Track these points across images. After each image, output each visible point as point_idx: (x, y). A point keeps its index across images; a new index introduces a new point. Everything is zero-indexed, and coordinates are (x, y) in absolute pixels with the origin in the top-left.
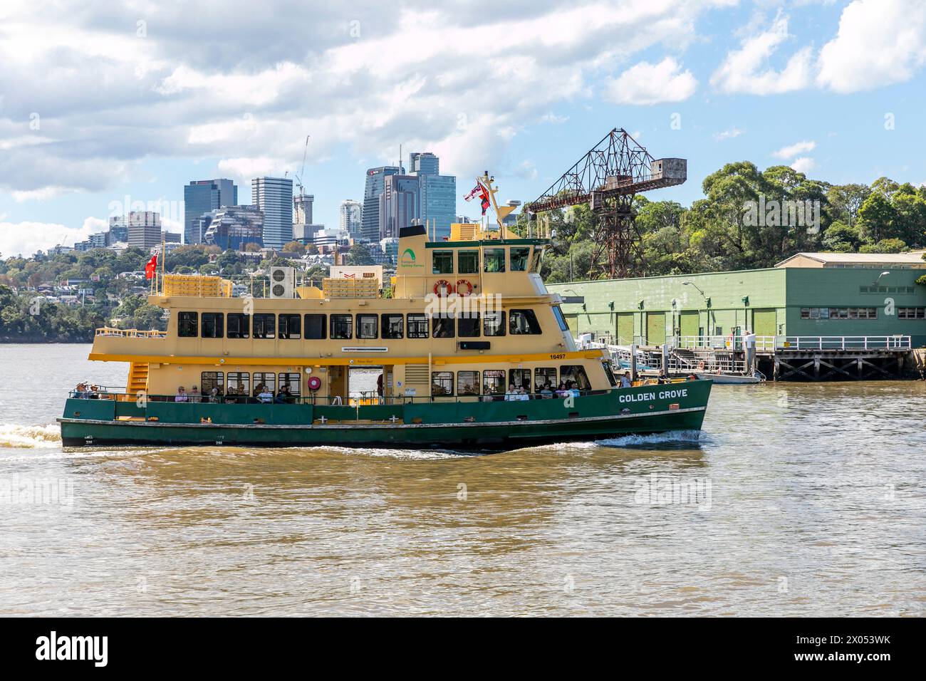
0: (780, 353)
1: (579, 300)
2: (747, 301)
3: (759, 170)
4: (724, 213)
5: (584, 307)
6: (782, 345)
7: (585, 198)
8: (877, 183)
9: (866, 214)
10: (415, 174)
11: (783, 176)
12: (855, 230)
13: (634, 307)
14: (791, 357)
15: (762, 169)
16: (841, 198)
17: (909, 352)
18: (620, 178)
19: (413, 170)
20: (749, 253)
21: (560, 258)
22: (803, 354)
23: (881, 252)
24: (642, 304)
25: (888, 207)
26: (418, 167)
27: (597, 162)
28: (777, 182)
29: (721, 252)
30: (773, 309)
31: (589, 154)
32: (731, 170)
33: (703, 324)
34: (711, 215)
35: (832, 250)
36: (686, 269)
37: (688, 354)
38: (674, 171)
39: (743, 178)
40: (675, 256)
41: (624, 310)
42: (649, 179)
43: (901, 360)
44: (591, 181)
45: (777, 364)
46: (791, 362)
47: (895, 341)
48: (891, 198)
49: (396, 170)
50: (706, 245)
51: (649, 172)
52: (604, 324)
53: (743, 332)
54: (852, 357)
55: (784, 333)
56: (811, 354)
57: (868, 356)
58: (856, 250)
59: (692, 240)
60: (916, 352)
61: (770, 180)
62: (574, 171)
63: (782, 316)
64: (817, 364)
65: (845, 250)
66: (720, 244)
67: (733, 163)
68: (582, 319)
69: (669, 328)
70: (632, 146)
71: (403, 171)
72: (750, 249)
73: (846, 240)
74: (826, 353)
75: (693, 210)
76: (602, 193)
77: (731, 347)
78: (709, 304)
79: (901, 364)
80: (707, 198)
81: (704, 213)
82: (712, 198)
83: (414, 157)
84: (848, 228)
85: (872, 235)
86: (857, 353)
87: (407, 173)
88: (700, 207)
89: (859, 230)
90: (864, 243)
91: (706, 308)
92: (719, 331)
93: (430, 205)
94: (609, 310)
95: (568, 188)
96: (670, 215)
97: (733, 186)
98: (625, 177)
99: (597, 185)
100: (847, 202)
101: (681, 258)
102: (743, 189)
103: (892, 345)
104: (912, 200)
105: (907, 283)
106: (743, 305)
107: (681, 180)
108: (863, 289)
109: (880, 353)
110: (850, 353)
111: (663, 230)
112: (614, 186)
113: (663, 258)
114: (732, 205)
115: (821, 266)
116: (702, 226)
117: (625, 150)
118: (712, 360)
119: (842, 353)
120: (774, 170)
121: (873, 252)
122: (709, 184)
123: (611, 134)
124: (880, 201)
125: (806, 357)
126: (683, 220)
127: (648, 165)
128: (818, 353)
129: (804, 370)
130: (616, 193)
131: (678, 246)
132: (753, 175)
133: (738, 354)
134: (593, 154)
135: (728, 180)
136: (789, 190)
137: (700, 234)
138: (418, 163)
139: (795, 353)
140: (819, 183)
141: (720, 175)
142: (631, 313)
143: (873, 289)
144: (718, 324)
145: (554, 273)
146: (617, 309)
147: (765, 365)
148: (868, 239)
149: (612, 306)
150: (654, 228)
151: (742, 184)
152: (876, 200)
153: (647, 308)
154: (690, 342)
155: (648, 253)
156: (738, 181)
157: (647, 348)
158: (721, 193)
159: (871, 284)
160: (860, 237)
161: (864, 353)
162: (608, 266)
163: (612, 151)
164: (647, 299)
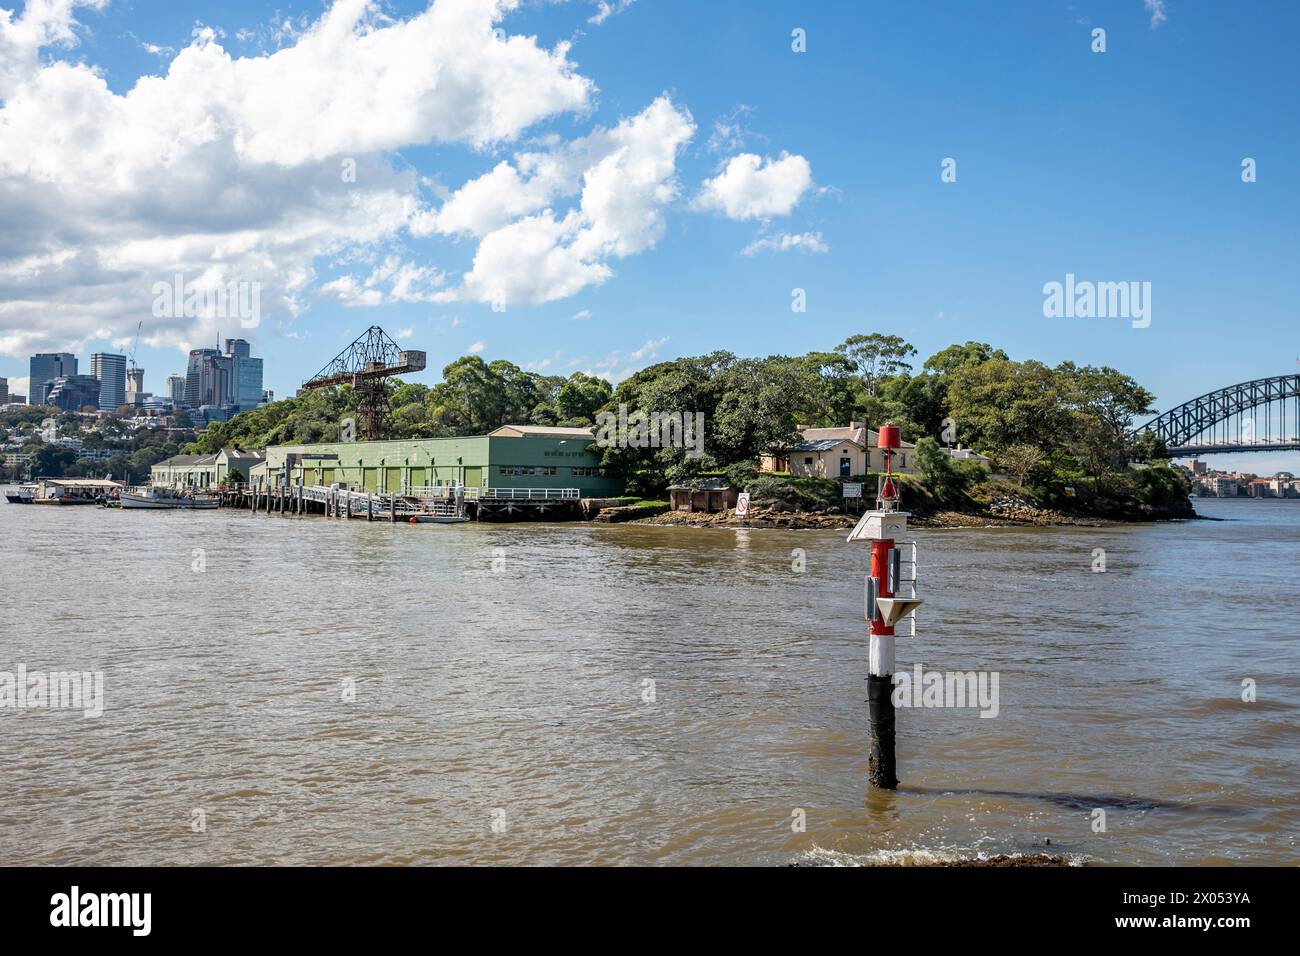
0: (482, 500)
1: (335, 457)
2: (460, 460)
3: (485, 362)
4: (458, 394)
5: (340, 463)
6: (483, 495)
7: (349, 379)
8: (574, 376)
9: (562, 398)
10: (230, 356)
11: (504, 369)
12: (554, 410)
13: (377, 463)
14: (490, 504)
15: (488, 362)
16: (545, 386)
17: (578, 501)
18: (375, 364)
19: (228, 353)
20: (476, 425)
21: (331, 424)
22: (499, 501)
23: (572, 427)
24: (383, 461)
25: (579, 394)
26: (232, 351)
27: (359, 351)
28: (498, 372)
29: (456, 424)
30: (480, 467)
31: (353, 345)
32: (464, 362)
33: (429, 477)
34: (448, 395)
35: (538, 424)
36: (425, 435)
37: (414, 500)
38: (416, 361)
39: (473, 368)
40: (420, 425)
41: (370, 466)
42: (397, 366)
43: (572, 506)
44: (354, 365)
45: (480, 509)
46: (490, 507)
47: (568, 493)
48: (580, 387)
49: (214, 352)
50: (444, 418)
51: (397, 361)
52: (354, 476)
53: (457, 483)
54: (537, 504)
55: (487, 486)
56: (505, 501)
57: (548, 504)
58: (555, 425)
59: (435, 413)
60: (583, 500)
61: (493, 370)
62: (341, 357)
63: (485, 472)
64: (510, 509)
65: (547, 425)
66: (455, 417)
67: (466, 357)
68: (338, 472)
69: (403, 480)
70: (385, 340)
71: (220, 352)
72: (477, 421)
73: (548, 417)
74: (517, 501)
75: (435, 391)
76: (361, 376)
77: (446, 495)
78: (433, 462)
79: (572, 510)
80: (445, 382)
81: (443, 394)
82: (449, 382)
83: (229, 342)
84: (549, 408)
85: (567, 414)
86: (540, 501)
87: (223, 355)
88: (440, 388)
89: (558, 410)
90: (561, 420)
91: (430, 465)
92: (439, 483)
93: (241, 380)
94: (358, 465)
95: (336, 371)
96: (417, 394)
97: (465, 374)
98: (379, 364)
99: (358, 368)
100: (550, 389)
101: (425, 427)
102: (472, 377)
103: (565, 495)
104: (596, 389)
105: (579, 450)
106: (457, 464)
107: (422, 368)
108: (547, 454)
109: (557, 501)
110: (534, 501)
111: (412, 405)
112: (371, 370)
113: (411, 427)
114: (464, 388)
115: (521, 435)
116: (442, 403)
117: (380, 343)
118: (432, 504)
119: (529, 501)
120: (496, 363)
121: (567, 426)
122: (447, 372)
123: (369, 330)
124: (573, 389)
125: (502, 504)
126: (427, 399)
127: (398, 355)
128: (511, 501)
129: (500, 513)
130: (373, 375)
131: (423, 418)
132: (481, 366)
133: (451, 501)
134: (356, 345)
135: (461, 369)
136: (507, 378)
137: (441, 409)
138: (232, 347)
139: (494, 501)
140: (531, 374)
141: (456, 365)
142: (375, 468)
143: (554, 454)
144: (439, 478)
145: (325, 436)
146: (364, 465)
147: (470, 509)
148: (564, 417)
149: (361, 462)
150: (407, 403)
151: (473, 372)
152: (570, 388)
153: (387, 464)
154: (418, 491)
155: (399, 422)
156: (469, 370)
157: (384, 495)
158: (456, 379)
159: (552, 450)
160: (558, 414)
161: (546, 501)
162: (364, 432)
163: (370, 344)
164: (387, 458)
